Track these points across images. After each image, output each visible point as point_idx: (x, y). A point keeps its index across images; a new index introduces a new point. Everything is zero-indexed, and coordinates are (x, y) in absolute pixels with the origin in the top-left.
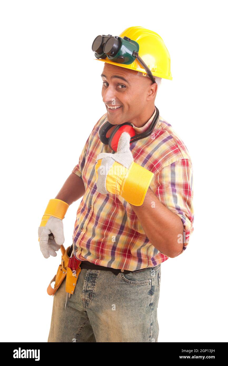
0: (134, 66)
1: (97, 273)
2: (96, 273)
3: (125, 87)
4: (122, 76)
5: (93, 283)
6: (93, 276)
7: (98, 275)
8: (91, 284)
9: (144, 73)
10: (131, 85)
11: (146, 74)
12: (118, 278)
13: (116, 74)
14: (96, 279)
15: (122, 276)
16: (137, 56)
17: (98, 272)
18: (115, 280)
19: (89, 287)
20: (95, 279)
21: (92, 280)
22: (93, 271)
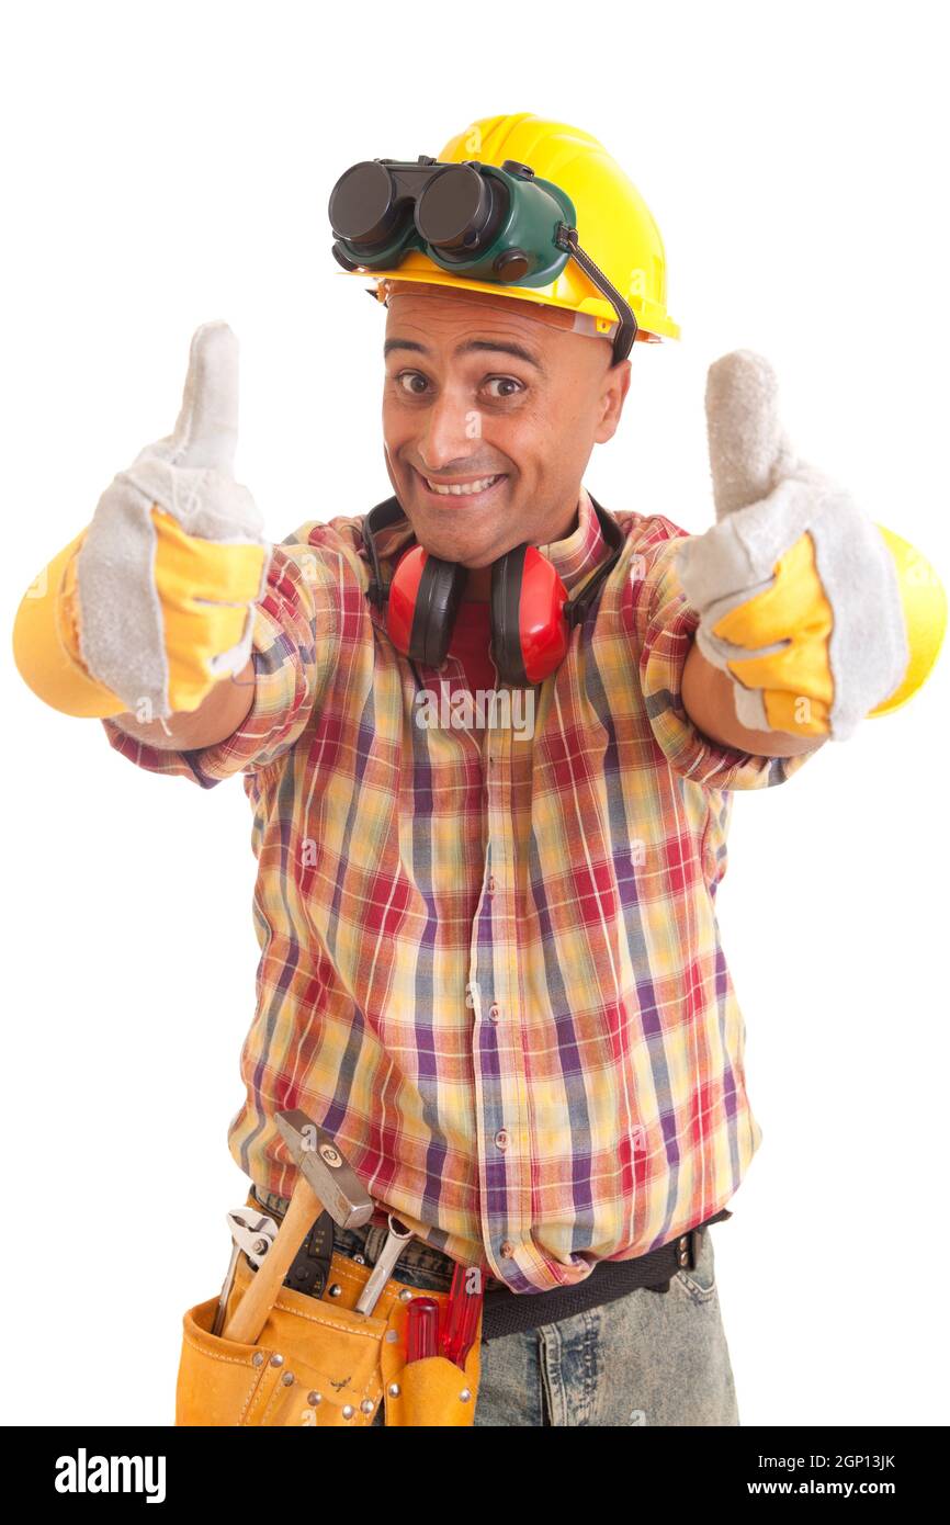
0: (559, 290)
1: (596, 1323)
2: (589, 1327)
3: (524, 386)
4: (511, 340)
5: (589, 1381)
6: (581, 1348)
7: (603, 1329)
8: (582, 1388)
9: (601, 318)
10: (549, 376)
11: (612, 322)
12: (674, 1301)
13: (479, 334)
14: (599, 1351)
15: (685, 1284)
16: (576, 245)
17: (598, 1318)
18: (668, 1315)
19: (577, 1408)
20: (595, 1357)
21: (581, 1370)
22: (577, 1325)
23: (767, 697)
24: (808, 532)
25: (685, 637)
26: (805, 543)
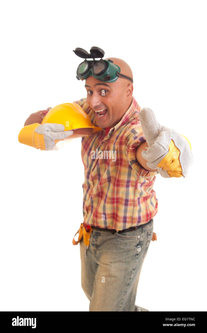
3: (108, 91)
23: (168, 171)
24: (172, 140)
25: (134, 148)
26: (172, 141)
